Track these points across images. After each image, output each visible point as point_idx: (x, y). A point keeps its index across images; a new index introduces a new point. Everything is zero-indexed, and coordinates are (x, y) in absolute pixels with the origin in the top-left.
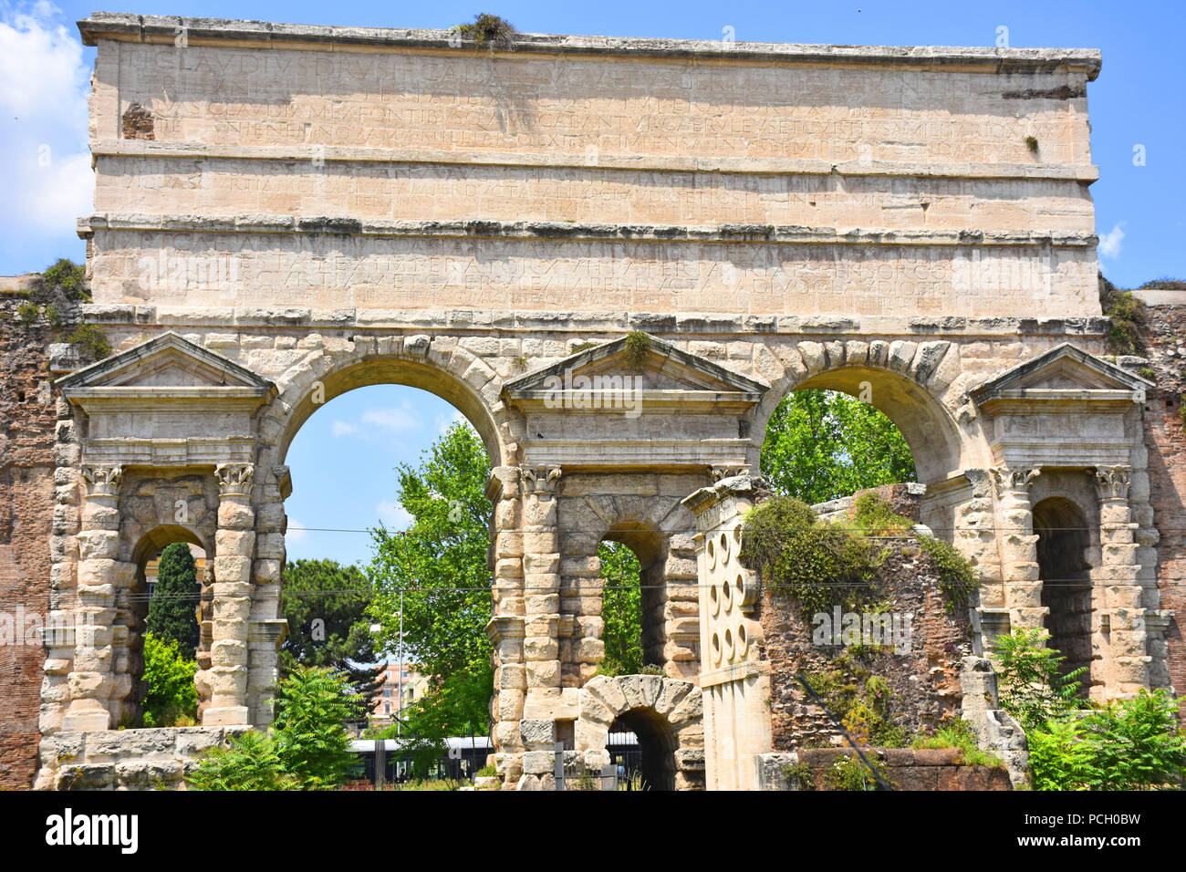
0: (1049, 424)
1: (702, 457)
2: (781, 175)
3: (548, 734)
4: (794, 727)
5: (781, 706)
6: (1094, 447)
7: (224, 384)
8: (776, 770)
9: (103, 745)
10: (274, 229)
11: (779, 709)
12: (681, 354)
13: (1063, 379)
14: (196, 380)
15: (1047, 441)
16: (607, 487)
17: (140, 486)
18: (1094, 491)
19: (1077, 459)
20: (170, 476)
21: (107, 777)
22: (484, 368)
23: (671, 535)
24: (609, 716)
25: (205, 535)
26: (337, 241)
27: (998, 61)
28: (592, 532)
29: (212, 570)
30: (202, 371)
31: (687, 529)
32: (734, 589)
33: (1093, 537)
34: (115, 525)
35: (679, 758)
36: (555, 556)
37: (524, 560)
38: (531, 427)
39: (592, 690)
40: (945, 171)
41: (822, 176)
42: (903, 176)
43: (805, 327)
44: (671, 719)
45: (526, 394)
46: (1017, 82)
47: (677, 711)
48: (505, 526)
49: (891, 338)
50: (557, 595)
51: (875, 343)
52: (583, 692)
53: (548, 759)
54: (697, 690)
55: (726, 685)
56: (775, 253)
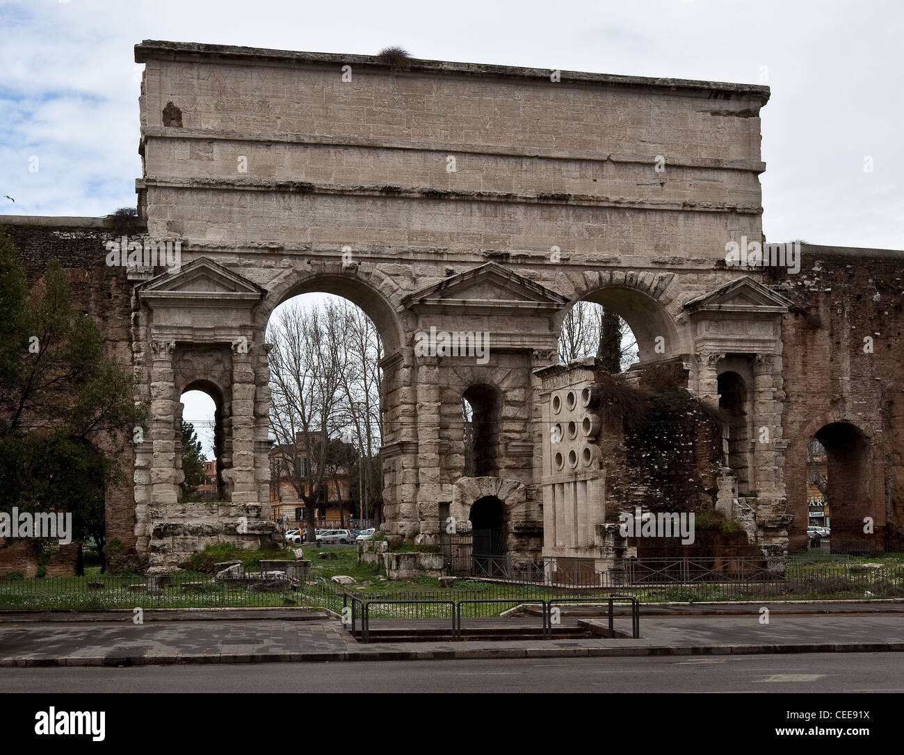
0: (731, 326)
1: (527, 343)
3: (435, 510)
5: (613, 496)
6: (756, 341)
7: (236, 290)
8: (613, 533)
9: (176, 511)
10: (259, 189)
11: (611, 498)
12: (518, 277)
13: (742, 298)
14: (218, 288)
15: (730, 337)
17: (184, 355)
18: (752, 368)
19: (745, 349)
22: (392, 283)
23: (506, 392)
24: (471, 501)
25: (224, 386)
26: (298, 197)
27: (710, 90)
28: (457, 390)
29: (230, 408)
30: (221, 282)
31: (514, 388)
32: (580, 426)
33: (749, 396)
34: (172, 378)
35: (512, 524)
36: (438, 404)
37: (417, 406)
38: (424, 322)
39: (461, 485)
40: (676, 162)
41: (601, 162)
42: (650, 164)
43: (588, 261)
44: (507, 503)
45: (423, 301)
46: (719, 105)
47: (511, 498)
48: (405, 385)
49: (639, 270)
50: (440, 427)
51: (630, 273)
52: (454, 486)
53: (435, 526)
54: (522, 486)
55: (569, 483)
56: (571, 213)
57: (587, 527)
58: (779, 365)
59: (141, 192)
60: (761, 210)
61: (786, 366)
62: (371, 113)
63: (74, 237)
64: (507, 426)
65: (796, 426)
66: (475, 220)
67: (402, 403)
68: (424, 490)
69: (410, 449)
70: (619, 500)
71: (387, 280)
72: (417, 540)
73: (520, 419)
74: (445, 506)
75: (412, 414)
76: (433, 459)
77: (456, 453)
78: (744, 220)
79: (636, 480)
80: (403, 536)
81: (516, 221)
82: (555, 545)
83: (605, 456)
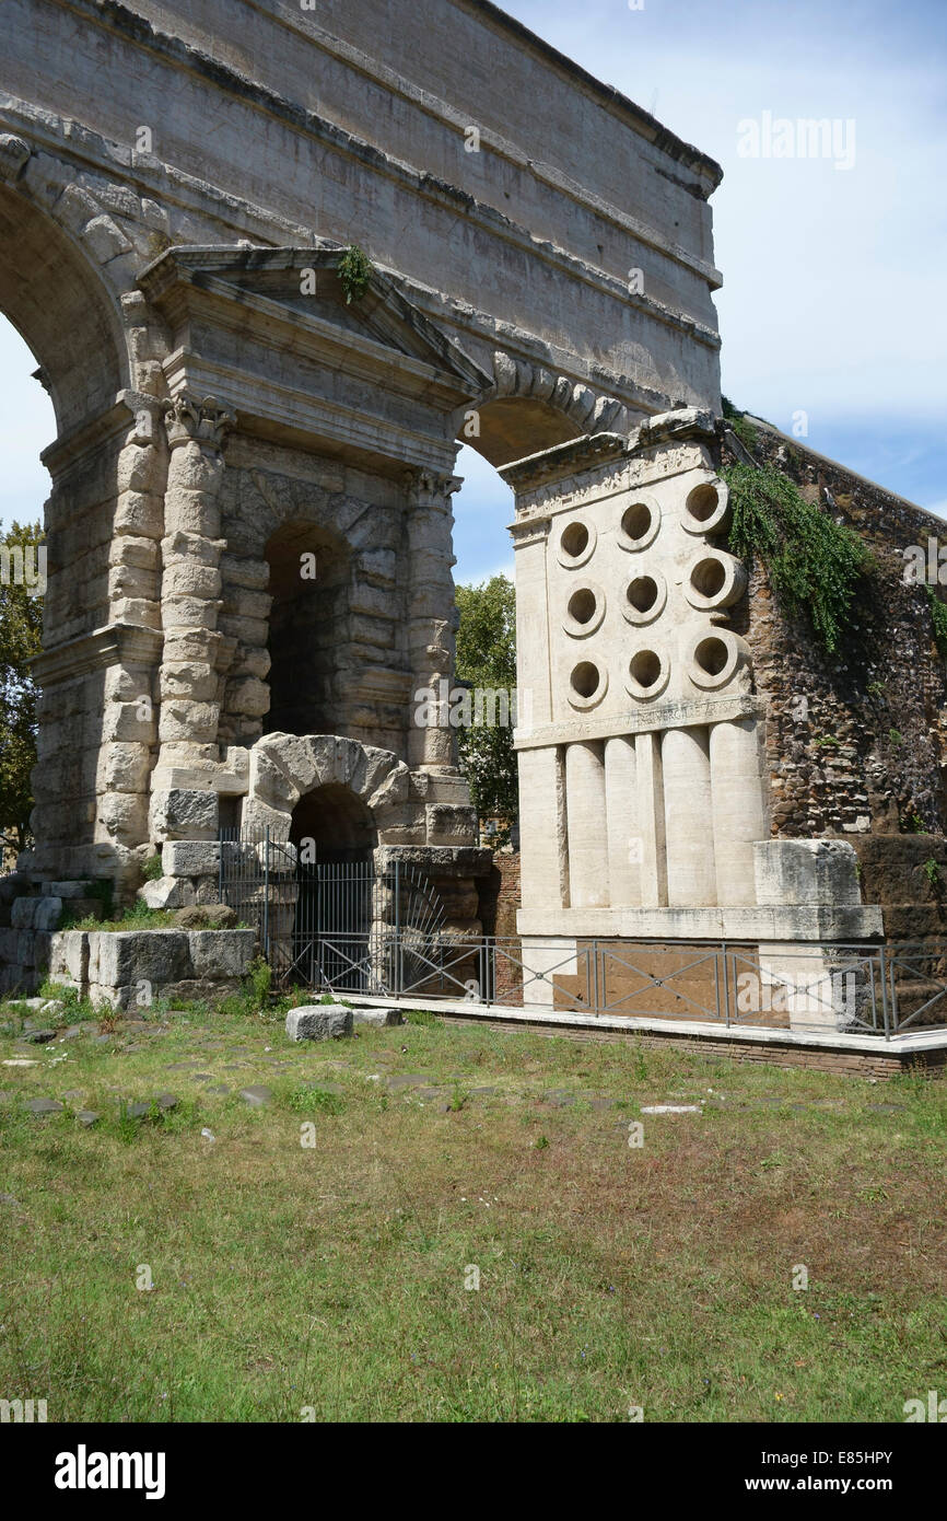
3: (210, 813)
4: (811, 801)
5: (793, 766)
8: (830, 867)
11: (789, 770)
16: (282, 465)
22: (113, 228)
23: (359, 552)
24: (295, 795)
28: (258, 524)
31: (377, 548)
35: (382, 856)
36: (222, 542)
37: (166, 543)
38: (194, 339)
39: (271, 752)
40: (620, 219)
41: (518, 166)
42: (587, 207)
43: (501, 333)
44: (372, 803)
45: (200, 280)
46: (663, 160)
47: (379, 792)
48: (134, 486)
49: (576, 380)
50: (222, 603)
51: (562, 379)
52: (254, 754)
53: (209, 855)
54: (402, 765)
55: (630, 739)
56: (471, 234)
60: (718, 343)
66: (303, 173)
67: (124, 531)
68: (177, 757)
69: (140, 649)
70: (806, 775)
71: (103, 220)
72: (156, 893)
73: (384, 620)
74: (230, 804)
75: (150, 562)
76: (204, 679)
77: (251, 675)
78: (701, 351)
79: (831, 729)
80: (108, 883)
81: (378, 208)
82: (567, 904)
83: (763, 659)
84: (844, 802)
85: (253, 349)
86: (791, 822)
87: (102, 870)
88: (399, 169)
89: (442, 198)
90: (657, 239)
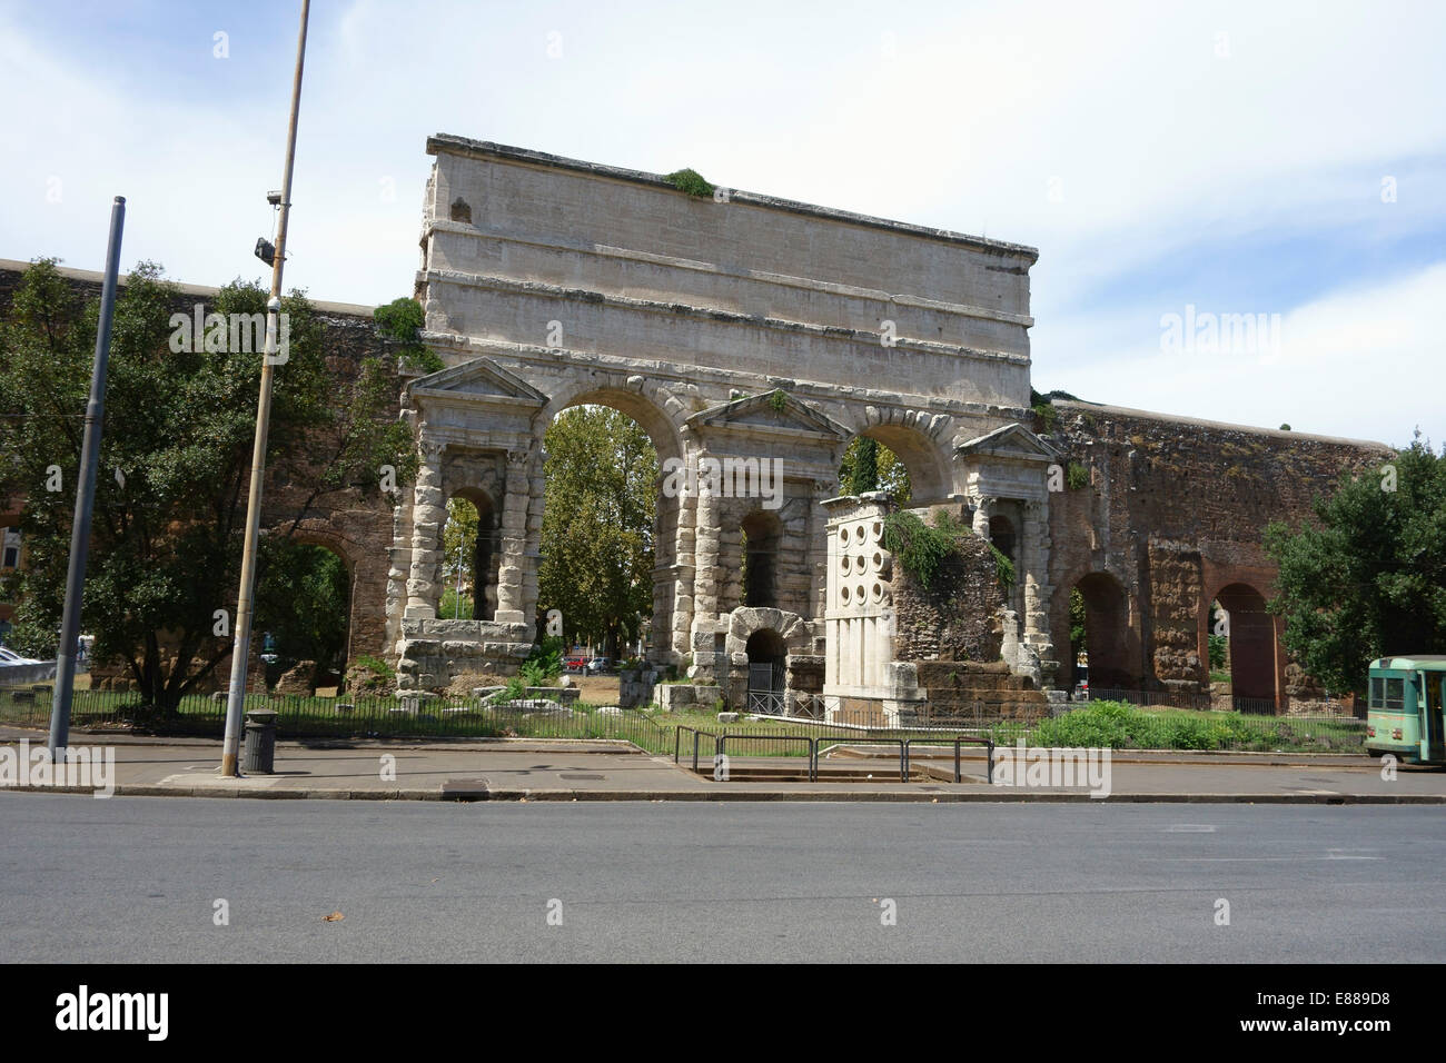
0: (1003, 471)
2: (861, 298)
3: (711, 641)
4: (911, 648)
5: (902, 634)
6: (1025, 487)
7: (515, 396)
8: (904, 673)
9: (433, 628)
10: (547, 294)
11: (902, 636)
12: (804, 406)
13: (1012, 445)
14: (496, 391)
15: (1002, 482)
17: (453, 459)
18: (1020, 513)
19: (1016, 494)
20: (473, 454)
21: (436, 649)
22: (676, 402)
23: (786, 521)
24: (749, 633)
25: (494, 495)
26: (587, 306)
27: (985, 246)
28: (736, 518)
29: (500, 520)
30: (502, 386)
31: (795, 518)
32: (869, 562)
33: (1018, 541)
34: (439, 483)
35: (789, 660)
36: (719, 529)
37: (697, 530)
38: (708, 444)
39: (738, 615)
40: (954, 310)
41: (885, 303)
42: (930, 310)
43: (870, 396)
44: (785, 637)
45: (708, 423)
46: (993, 260)
47: (789, 632)
48: (684, 507)
49: (918, 409)
50: (720, 554)
51: (909, 412)
52: (731, 616)
53: (711, 657)
54: (800, 619)
55: (856, 619)
56: (854, 348)
57: (875, 665)
58: (1045, 514)
59: (420, 286)
60: (1029, 362)
61: (1051, 514)
62: (665, 232)
63: (344, 325)
64: (784, 556)
65: (1061, 573)
66: (762, 347)
67: (682, 526)
68: (701, 617)
69: (687, 574)
70: (909, 638)
71: (673, 399)
72: (691, 672)
73: (799, 551)
74: (720, 637)
75: (691, 538)
76: (710, 587)
77: (733, 581)
78: (1015, 371)
79: (925, 619)
80: (675, 667)
81: (802, 351)
82: (838, 683)
83: (895, 592)
84: (925, 648)
85: (733, 442)
86: (901, 656)
87: (673, 662)
88: (812, 330)
89: (836, 336)
90: (982, 313)
